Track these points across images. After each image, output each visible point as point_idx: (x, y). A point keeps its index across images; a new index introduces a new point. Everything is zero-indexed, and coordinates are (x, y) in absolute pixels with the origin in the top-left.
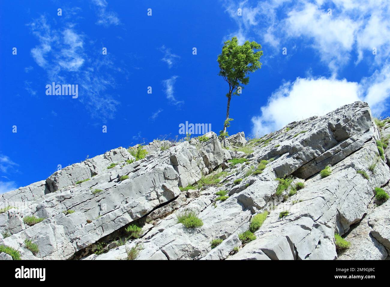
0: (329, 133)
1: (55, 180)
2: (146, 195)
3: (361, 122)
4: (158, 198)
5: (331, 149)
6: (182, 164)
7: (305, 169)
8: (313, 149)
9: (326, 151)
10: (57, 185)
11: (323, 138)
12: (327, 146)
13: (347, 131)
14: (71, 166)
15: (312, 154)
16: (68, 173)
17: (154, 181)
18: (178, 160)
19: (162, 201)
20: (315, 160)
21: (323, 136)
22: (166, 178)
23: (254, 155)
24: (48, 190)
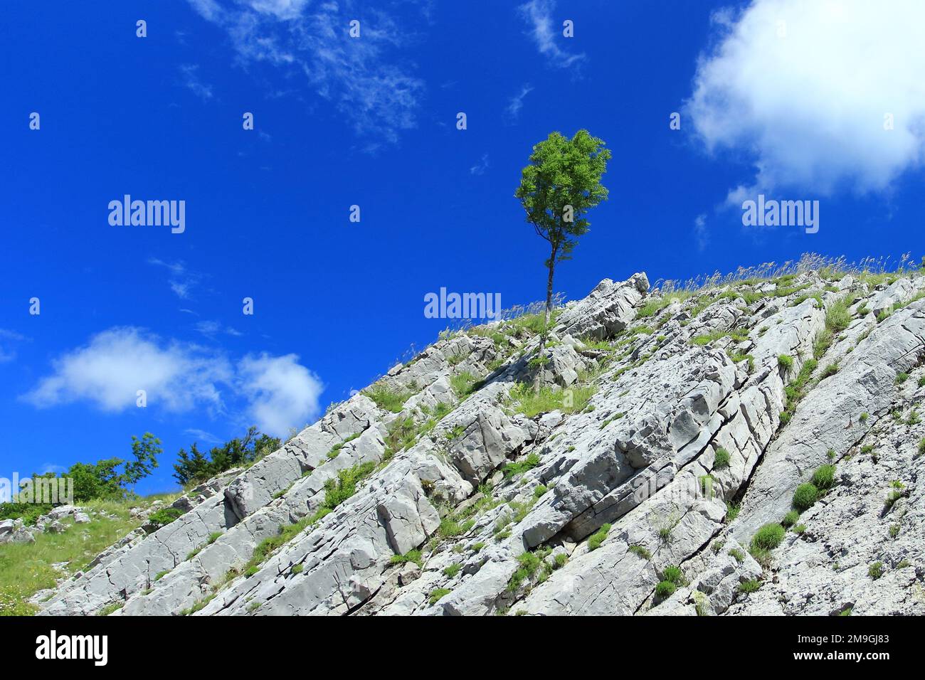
0: (615, 460)
1: (238, 494)
2: (326, 600)
3: (682, 424)
4: (345, 602)
5: (615, 490)
6: (397, 515)
7: (578, 524)
8: (590, 488)
9: (611, 490)
10: (242, 502)
11: (606, 469)
12: (613, 482)
13: (644, 455)
14: (261, 462)
15: (587, 499)
16: (258, 475)
17: (337, 576)
18: (389, 511)
19: (352, 604)
20: (593, 509)
21: (607, 464)
22: (355, 568)
23: (552, 449)
24: (230, 511)
